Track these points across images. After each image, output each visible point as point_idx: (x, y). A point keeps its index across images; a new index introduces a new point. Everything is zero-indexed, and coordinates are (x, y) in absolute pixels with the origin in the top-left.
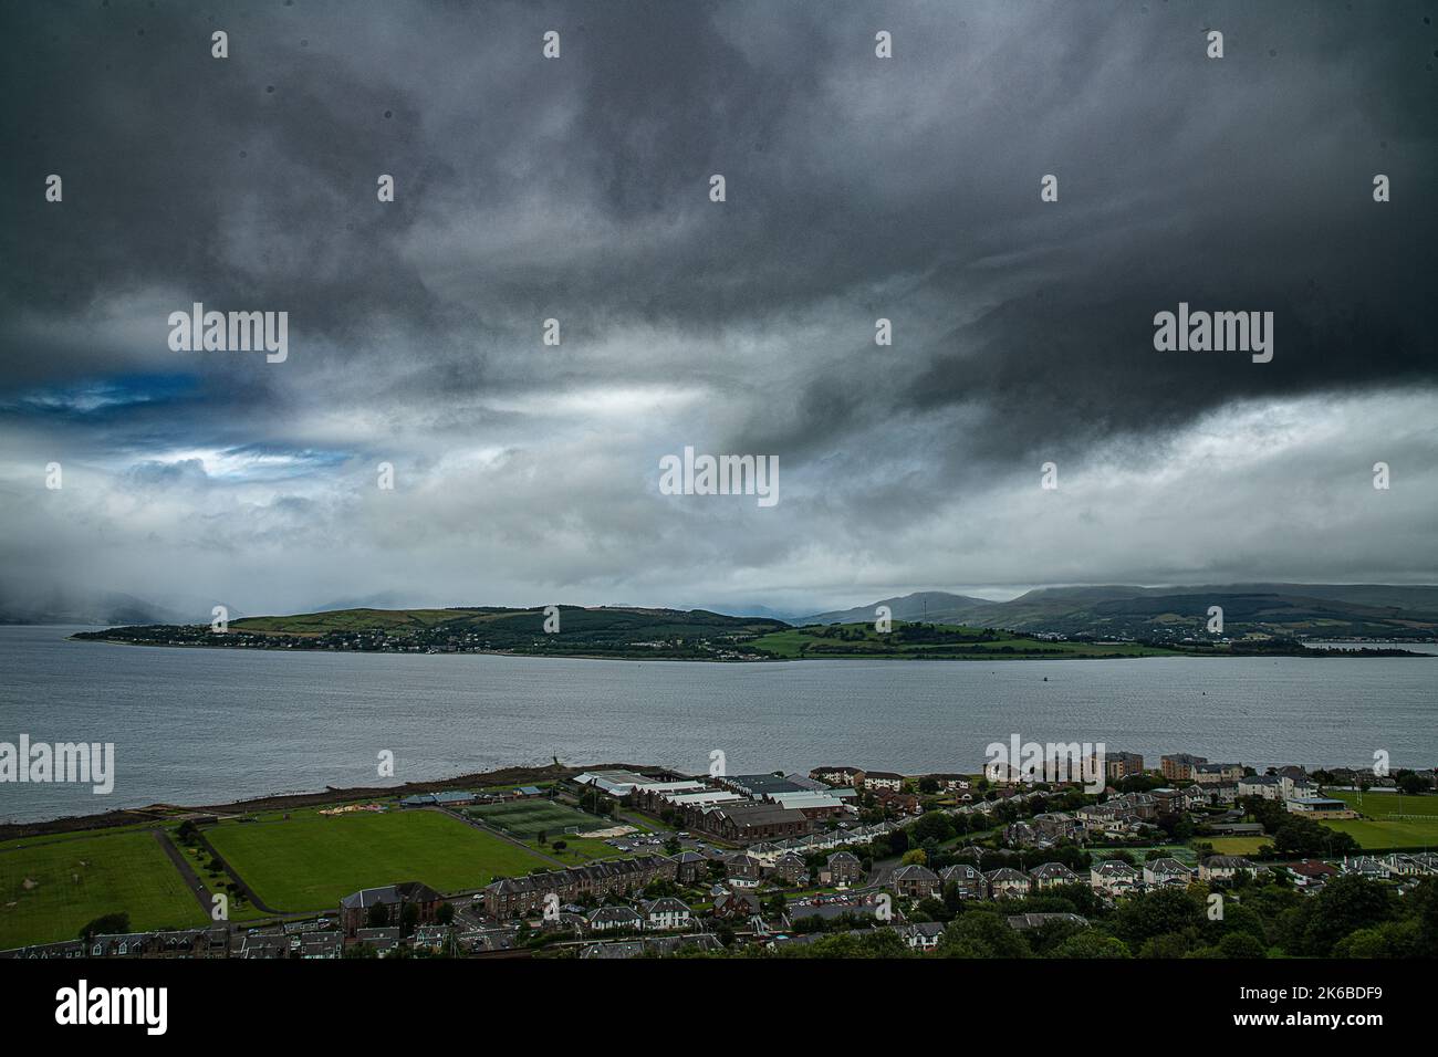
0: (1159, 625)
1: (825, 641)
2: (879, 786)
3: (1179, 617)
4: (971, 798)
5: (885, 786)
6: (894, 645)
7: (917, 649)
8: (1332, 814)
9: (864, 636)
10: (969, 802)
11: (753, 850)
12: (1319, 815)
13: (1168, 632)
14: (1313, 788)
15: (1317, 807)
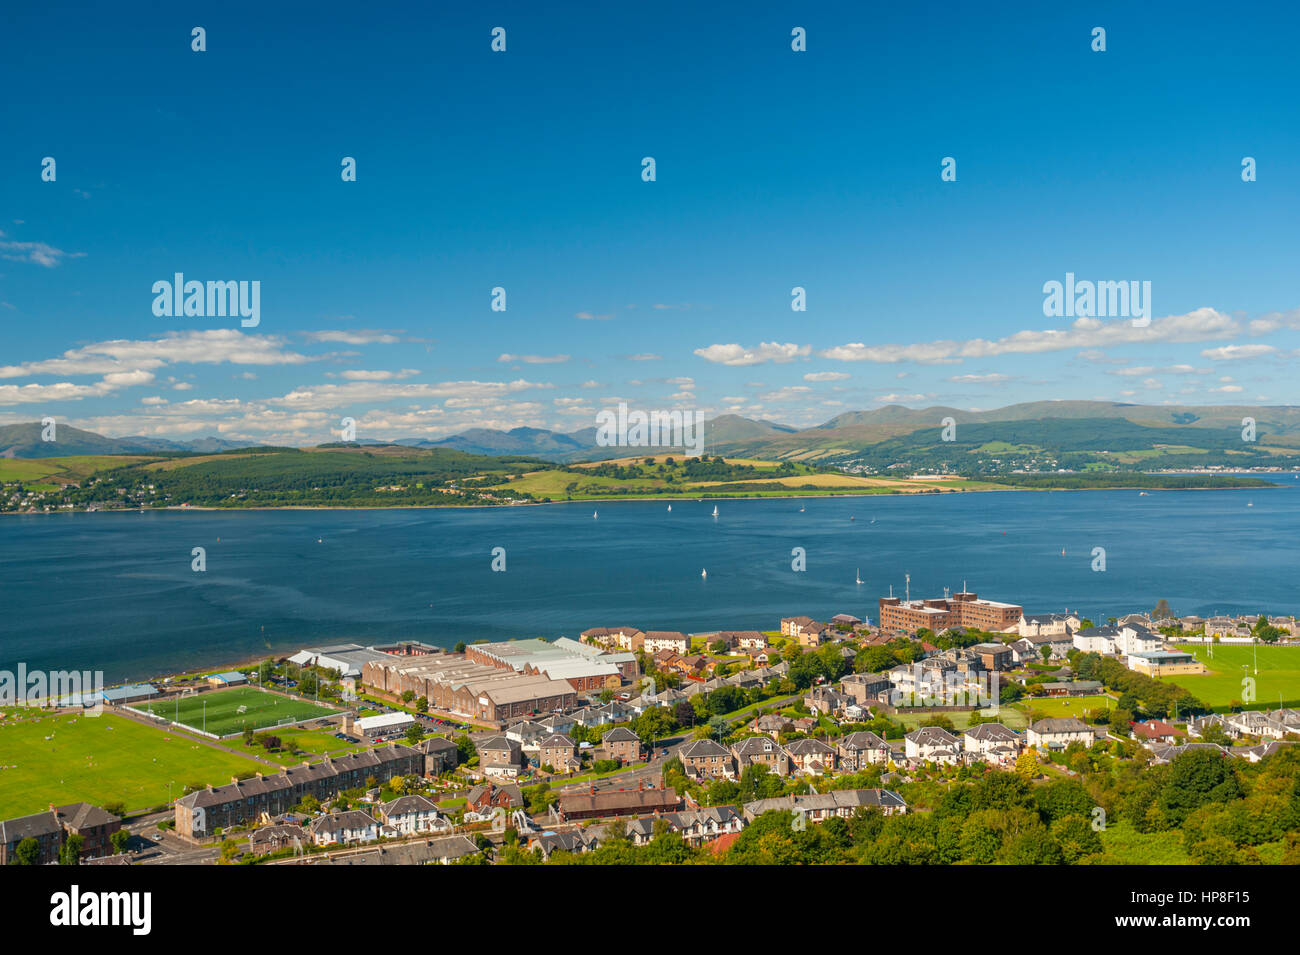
0: (985, 456)
1: (597, 480)
2: (661, 648)
3: (1008, 446)
4: (767, 659)
5: (668, 647)
6: (676, 483)
7: (702, 487)
8: (1179, 669)
9: (642, 473)
10: (765, 663)
11: (512, 731)
12: (1166, 670)
13: (995, 463)
14: (1158, 639)
15: (1162, 661)
